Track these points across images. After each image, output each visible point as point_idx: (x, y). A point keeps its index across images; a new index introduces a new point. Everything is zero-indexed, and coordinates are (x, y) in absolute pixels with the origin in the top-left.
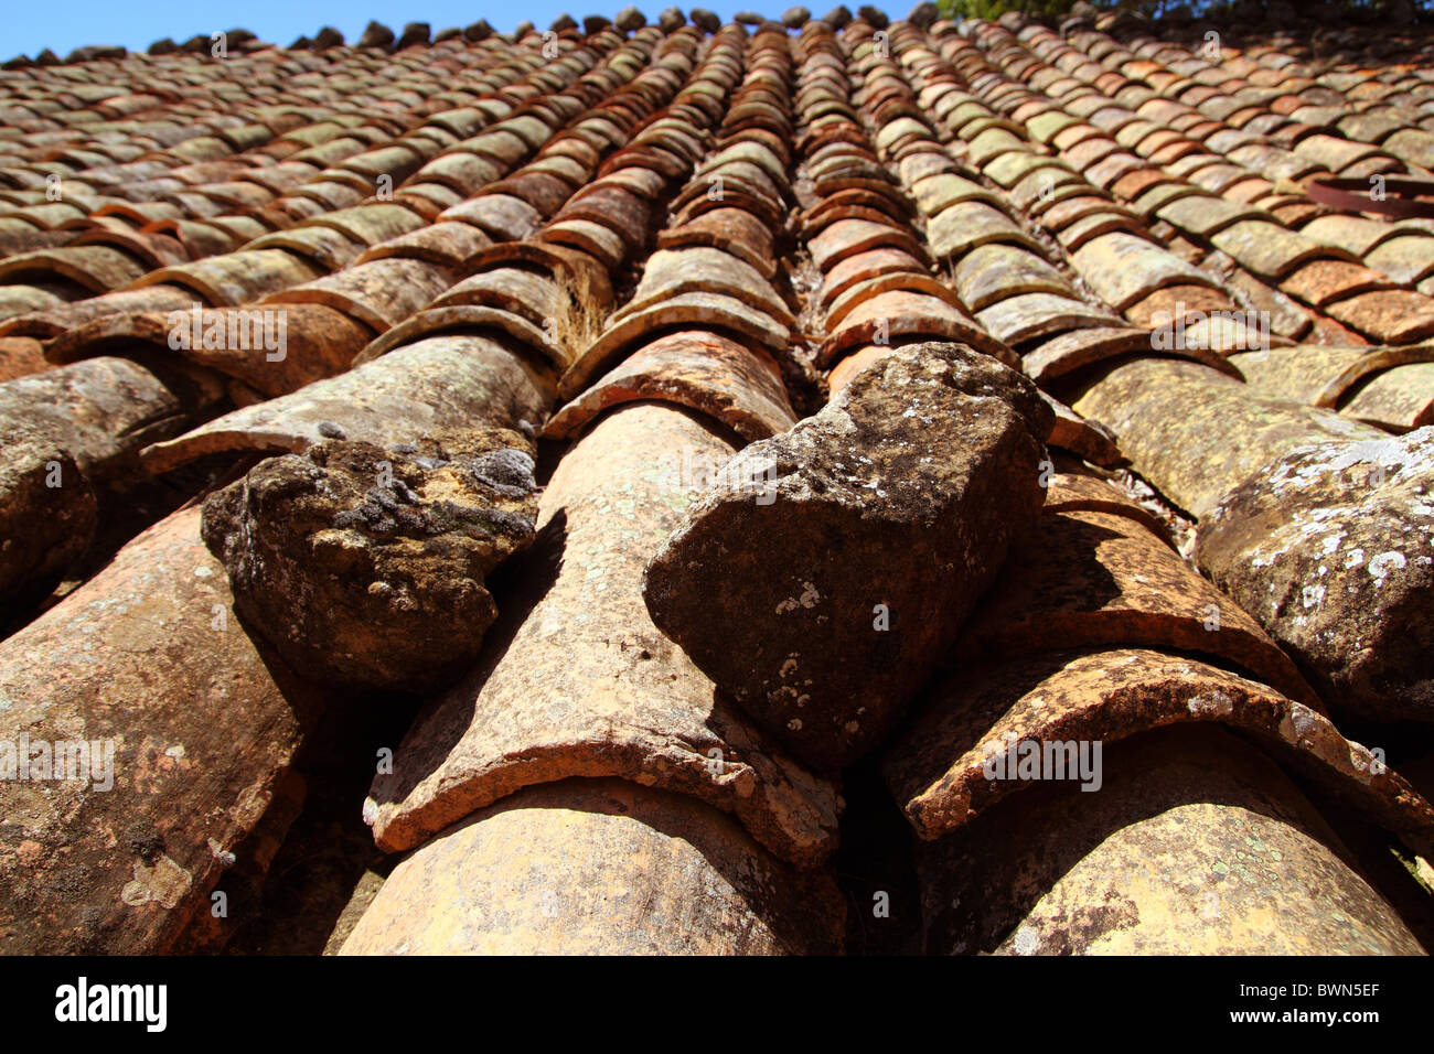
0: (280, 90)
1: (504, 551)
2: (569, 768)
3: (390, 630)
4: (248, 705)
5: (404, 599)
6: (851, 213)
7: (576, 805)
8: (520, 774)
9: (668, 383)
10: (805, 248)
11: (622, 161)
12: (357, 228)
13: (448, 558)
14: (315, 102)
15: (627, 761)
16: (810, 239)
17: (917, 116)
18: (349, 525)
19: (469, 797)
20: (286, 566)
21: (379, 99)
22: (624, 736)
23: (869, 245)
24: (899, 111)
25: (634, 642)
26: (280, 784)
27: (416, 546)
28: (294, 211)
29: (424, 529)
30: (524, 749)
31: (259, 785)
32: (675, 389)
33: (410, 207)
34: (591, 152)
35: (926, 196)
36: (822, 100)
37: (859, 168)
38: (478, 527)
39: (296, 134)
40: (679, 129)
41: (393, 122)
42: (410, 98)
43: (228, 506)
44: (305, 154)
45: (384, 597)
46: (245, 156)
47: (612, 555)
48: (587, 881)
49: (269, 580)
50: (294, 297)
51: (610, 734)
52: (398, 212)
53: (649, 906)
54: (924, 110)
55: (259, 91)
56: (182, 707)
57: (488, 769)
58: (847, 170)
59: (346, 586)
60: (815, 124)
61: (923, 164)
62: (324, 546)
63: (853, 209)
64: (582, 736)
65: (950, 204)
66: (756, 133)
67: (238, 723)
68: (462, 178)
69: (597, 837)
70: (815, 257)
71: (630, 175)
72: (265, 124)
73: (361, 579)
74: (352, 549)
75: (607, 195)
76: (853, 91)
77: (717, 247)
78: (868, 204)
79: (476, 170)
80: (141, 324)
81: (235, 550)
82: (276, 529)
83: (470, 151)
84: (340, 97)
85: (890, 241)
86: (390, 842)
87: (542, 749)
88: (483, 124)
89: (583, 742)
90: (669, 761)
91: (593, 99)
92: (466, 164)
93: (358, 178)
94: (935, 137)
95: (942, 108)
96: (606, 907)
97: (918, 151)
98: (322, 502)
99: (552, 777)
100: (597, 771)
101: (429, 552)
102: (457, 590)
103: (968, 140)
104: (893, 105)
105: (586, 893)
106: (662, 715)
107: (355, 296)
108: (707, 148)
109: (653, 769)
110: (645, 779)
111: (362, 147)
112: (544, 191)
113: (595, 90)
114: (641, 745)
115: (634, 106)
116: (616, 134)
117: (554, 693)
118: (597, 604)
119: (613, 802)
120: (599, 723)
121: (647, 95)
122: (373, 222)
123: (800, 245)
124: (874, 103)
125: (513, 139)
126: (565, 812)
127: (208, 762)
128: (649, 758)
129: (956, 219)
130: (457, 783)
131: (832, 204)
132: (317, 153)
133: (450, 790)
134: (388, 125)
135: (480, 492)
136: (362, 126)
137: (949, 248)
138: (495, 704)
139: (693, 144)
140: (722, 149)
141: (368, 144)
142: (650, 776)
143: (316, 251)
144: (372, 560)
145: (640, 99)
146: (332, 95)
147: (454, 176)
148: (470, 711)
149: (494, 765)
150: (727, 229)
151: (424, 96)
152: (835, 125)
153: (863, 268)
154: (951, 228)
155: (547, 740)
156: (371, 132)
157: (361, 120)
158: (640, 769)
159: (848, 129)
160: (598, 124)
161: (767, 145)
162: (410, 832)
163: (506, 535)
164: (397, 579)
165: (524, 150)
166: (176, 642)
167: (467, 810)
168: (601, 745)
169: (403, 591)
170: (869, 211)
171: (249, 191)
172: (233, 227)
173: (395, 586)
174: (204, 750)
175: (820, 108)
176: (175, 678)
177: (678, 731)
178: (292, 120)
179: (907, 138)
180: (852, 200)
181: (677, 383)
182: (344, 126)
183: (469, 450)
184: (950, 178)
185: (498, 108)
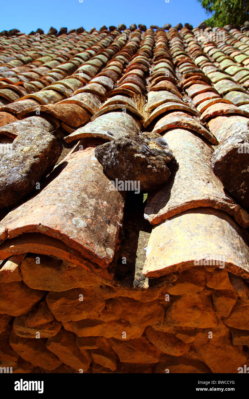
0: (30, 47)
1: (169, 160)
2: (200, 205)
3: (151, 176)
4: (114, 194)
5: (155, 169)
6: (197, 82)
7: (201, 213)
8: (189, 206)
9: (184, 123)
10: (185, 91)
11: (133, 67)
12: (68, 84)
13: (160, 161)
14: (41, 50)
15: (212, 203)
16: (186, 89)
17: (204, 55)
18: (140, 153)
19: (176, 212)
20: (126, 162)
21: (58, 49)
22: (212, 198)
23: (205, 91)
24: (200, 54)
25: (205, 179)
26: (125, 210)
27: (154, 158)
28: (48, 80)
29: (154, 154)
30: (190, 201)
31: (121, 211)
32: (186, 125)
33: (78, 79)
34: (121, 65)
35: (212, 78)
36: (178, 51)
37: (194, 70)
38: (163, 154)
39: (40, 59)
40: (143, 58)
41: (65, 56)
42: (66, 49)
43: (104, 149)
44: (45, 64)
45: (151, 169)
46: (28, 65)
47: (190, 162)
48: (211, 227)
49: (120, 165)
50: (68, 102)
51: (209, 197)
52: (76, 81)
53: (224, 232)
54: (206, 53)
55: (24, 47)
56: (103, 193)
57: (181, 205)
58: (191, 70)
59: (142, 166)
60: (177, 57)
61: (210, 69)
62: (138, 157)
63: (198, 81)
64: (203, 198)
65: (220, 80)
66: (164, 60)
67: (113, 198)
68: (89, 71)
69: (208, 219)
70: (189, 94)
71: (136, 71)
72: (30, 56)
73: (145, 165)
74: (143, 158)
75: (133, 76)
76: (185, 48)
77: (168, 91)
78: (201, 80)
79: (92, 69)
80: (43, 108)
81: (106, 159)
82: (125, 153)
83: (89, 64)
84: (47, 49)
85: (211, 90)
86: (154, 222)
87: (195, 201)
88: (89, 57)
89: (204, 199)
90: (222, 203)
91: (118, 50)
92: (89, 67)
93: (61, 71)
94: (211, 61)
95: (211, 53)
96: (217, 232)
97: (208, 65)
98: (134, 147)
99: (196, 207)
100: (206, 205)
101: (157, 159)
102: (164, 168)
103: (219, 63)
104: (198, 52)
105: (211, 229)
106: (218, 194)
107: (82, 102)
108: (151, 64)
109: (218, 205)
110: (216, 207)
111: (59, 63)
112: (113, 75)
113: (116, 47)
114: (215, 200)
115: (129, 52)
116: (126, 60)
117: (192, 190)
118: (193, 172)
119: (209, 212)
120: (206, 195)
121: (131, 49)
122: (71, 83)
123: (183, 90)
124: (192, 52)
125: (99, 61)
126: (200, 214)
127: (111, 205)
128: (217, 203)
129: (223, 84)
130: (173, 208)
131: (191, 80)
132: (48, 64)
133: (171, 210)
134: (64, 57)
135: (160, 147)
136: (57, 57)
137: (222, 92)
138: (177, 192)
139: (148, 63)
140: (156, 64)
141: (61, 62)
142: (217, 207)
143: (61, 90)
144: (147, 161)
145: (130, 50)
146: (45, 48)
147: (87, 71)
148: (170, 194)
149: (183, 204)
150: (169, 86)
151: (70, 49)
152: (184, 58)
153: (207, 97)
154: (222, 86)
155: (195, 199)
156: (60, 58)
157: (56, 56)
158: (215, 205)
159: (188, 59)
160: (121, 57)
161: (168, 63)
162: (159, 220)
163: (169, 157)
164: (153, 165)
165: (102, 64)
166: (96, 180)
167: (175, 214)
168: (208, 200)
169: (154, 167)
170: (202, 82)
171: (34, 75)
172: (36, 84)
173: (153, 166)
174: (110, 203)
175: (178, 53)
176: (99, 187)
177: (222, 197)
178: (37, 55)
179: (204, 61)
180: (196, 79)
181: (187, 123)
182: (52, 57)
183: (153, 137)
184: (218, 73)
185: (93, 52)
